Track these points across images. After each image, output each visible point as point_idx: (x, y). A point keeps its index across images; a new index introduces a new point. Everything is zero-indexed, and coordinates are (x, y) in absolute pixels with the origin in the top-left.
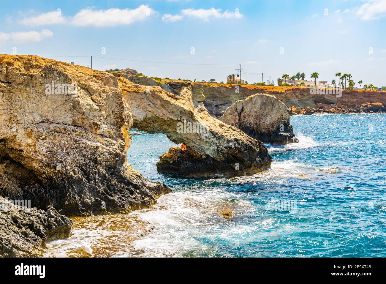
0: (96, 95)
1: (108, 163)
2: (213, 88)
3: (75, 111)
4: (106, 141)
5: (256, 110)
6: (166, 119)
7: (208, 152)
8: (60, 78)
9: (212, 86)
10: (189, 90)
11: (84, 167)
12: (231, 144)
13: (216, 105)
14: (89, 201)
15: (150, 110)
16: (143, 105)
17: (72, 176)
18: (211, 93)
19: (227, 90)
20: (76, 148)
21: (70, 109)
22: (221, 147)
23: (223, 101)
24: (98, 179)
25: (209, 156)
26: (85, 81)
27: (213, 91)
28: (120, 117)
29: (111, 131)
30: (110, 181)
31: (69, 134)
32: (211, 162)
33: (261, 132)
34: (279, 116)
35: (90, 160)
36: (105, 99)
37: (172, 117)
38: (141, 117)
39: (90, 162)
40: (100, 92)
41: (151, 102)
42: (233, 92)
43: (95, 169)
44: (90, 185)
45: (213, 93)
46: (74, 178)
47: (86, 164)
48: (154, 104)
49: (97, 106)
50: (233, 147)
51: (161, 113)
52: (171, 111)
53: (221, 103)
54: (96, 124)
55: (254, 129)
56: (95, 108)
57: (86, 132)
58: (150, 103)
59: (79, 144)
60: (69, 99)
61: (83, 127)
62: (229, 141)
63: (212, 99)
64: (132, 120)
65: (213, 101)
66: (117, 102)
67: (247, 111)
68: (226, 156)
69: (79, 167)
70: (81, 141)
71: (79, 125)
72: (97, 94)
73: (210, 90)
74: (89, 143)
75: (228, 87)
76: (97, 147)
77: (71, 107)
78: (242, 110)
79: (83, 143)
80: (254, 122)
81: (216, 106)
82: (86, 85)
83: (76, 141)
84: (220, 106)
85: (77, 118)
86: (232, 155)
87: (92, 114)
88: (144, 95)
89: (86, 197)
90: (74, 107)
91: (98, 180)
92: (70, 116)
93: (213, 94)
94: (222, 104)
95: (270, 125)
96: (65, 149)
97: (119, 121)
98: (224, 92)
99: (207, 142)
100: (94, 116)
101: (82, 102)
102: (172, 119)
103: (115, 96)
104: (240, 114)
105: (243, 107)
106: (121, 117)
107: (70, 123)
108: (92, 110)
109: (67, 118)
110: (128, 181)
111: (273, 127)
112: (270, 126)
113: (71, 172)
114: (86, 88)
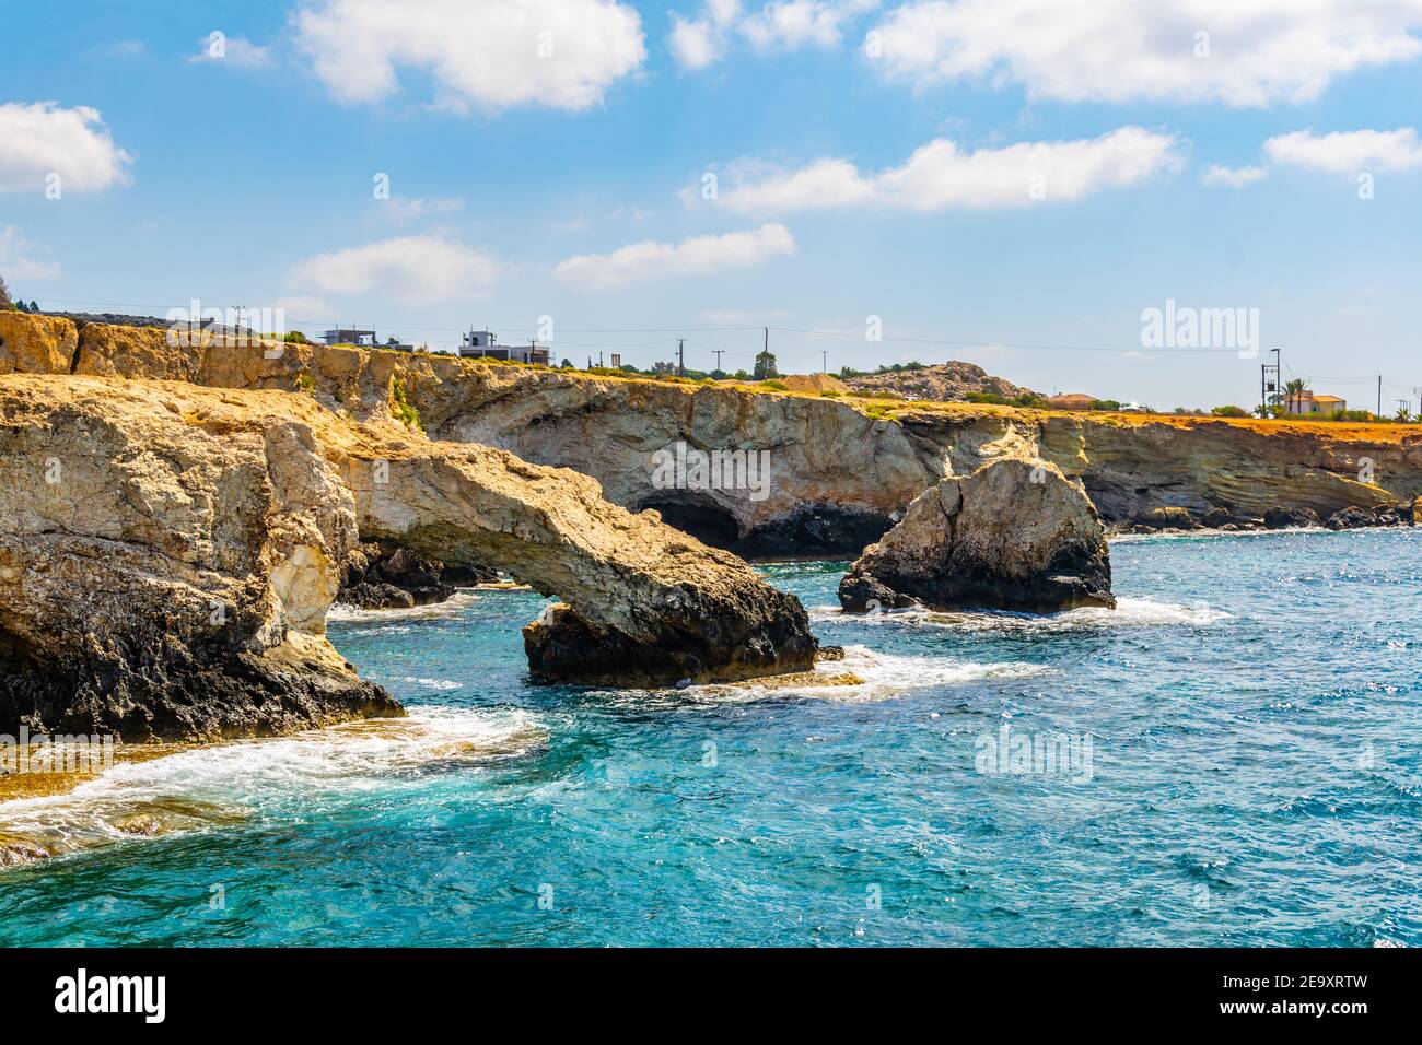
0: (193, 471)
1: (200, 629)
2: (1126, 433)
3: (129, 507)
4: (201, 577)
5: (997, 507)
6: (472, 530)
7: (613, 620)
8: (95, 433)
9: (1120, 424)
10: (1026, 438)
11: (132, 636)
12: (671, 598)
13: (1139, 487)
14: (121, 712)
15: (428, 506)
16: (407, 494)
17: (96, 655)
18: (1118, 448)
19: (1175, 439)
20: (121, 592)
21: (117, 504)
22: (642, 605)
23: (1164, 474)
24: (161, 664)
25: (616, 629)
26: (174, 438)
27: (1123, 441)
28: (258, 522)
29: (226, 554)
30: (195, 669)
31: (107, 561)
32: (619, 645)
33: (1009, 573)
34: (1060, 526)
35: (149, 619)
36: (217, 481)
37: (487, 525)
38: (402, 523)
39: (148, 623)
40: (206, 464)
41: (431, 485)
42: (1197, 444)
43: (156, 641)
44: (135, 677)
45: (1124, 448)
46: (101, 659)
47: (139, 630)
48: (440, 491)
49: (190, 496)
50: (677, 605)
51: (457, 515)
52: (486, 508)
53: (1157, 482)
54: (178, 539)
55: (987, 565)
56: (179, 501)
57: (151, 556)
58: (428, 489)
59: (127, 582)
60: (115, 479)
61: (150, 546)
62: (665, 591)
63: (1124, 466)
64: (356, 530)
65: (1131, 473)
66: (251, 487)
67: (972, 509)
68: (659, 631)
69: (121, 635)
70: (134, 576)
71: (142, 540)
72: (197, 468)
73: (1115, 438)
74: (152, 581)
75: (1182, 427)
76: (171, 591)
77: (116, 497)
78: (960, 507)
79: (137, 581)
80: (991, 542)
81: (1141, 491)
82: (172, 448)
83: (121, 576)
84: (1152, 492)
85: (133, 524)
86: (675, 629)
87: (171, 516)
88: (410, 468)
89: (118, 701)
90: (125, 499)
91: (160, 666)
92: (116, 518)
93: (1127, 452)
94: (1161, 486)
95: (1033, 554)
96: (92, 594)
97: (256, 531)
98: (1166, 443)
99: (598, 591)
100: (178, 521)
101: (146, 486)
102: (488, 530)
103: (248, 473)
104: (952, 519)
105: (961, 497)
106: (260, 524)
107: (118, 534)
108: (171, 504)
109: (110, 524)
110: (257, 672)
111: (1041, 558)
112: (1031, 557)
113: (96, 646)
114: (170, 454)
